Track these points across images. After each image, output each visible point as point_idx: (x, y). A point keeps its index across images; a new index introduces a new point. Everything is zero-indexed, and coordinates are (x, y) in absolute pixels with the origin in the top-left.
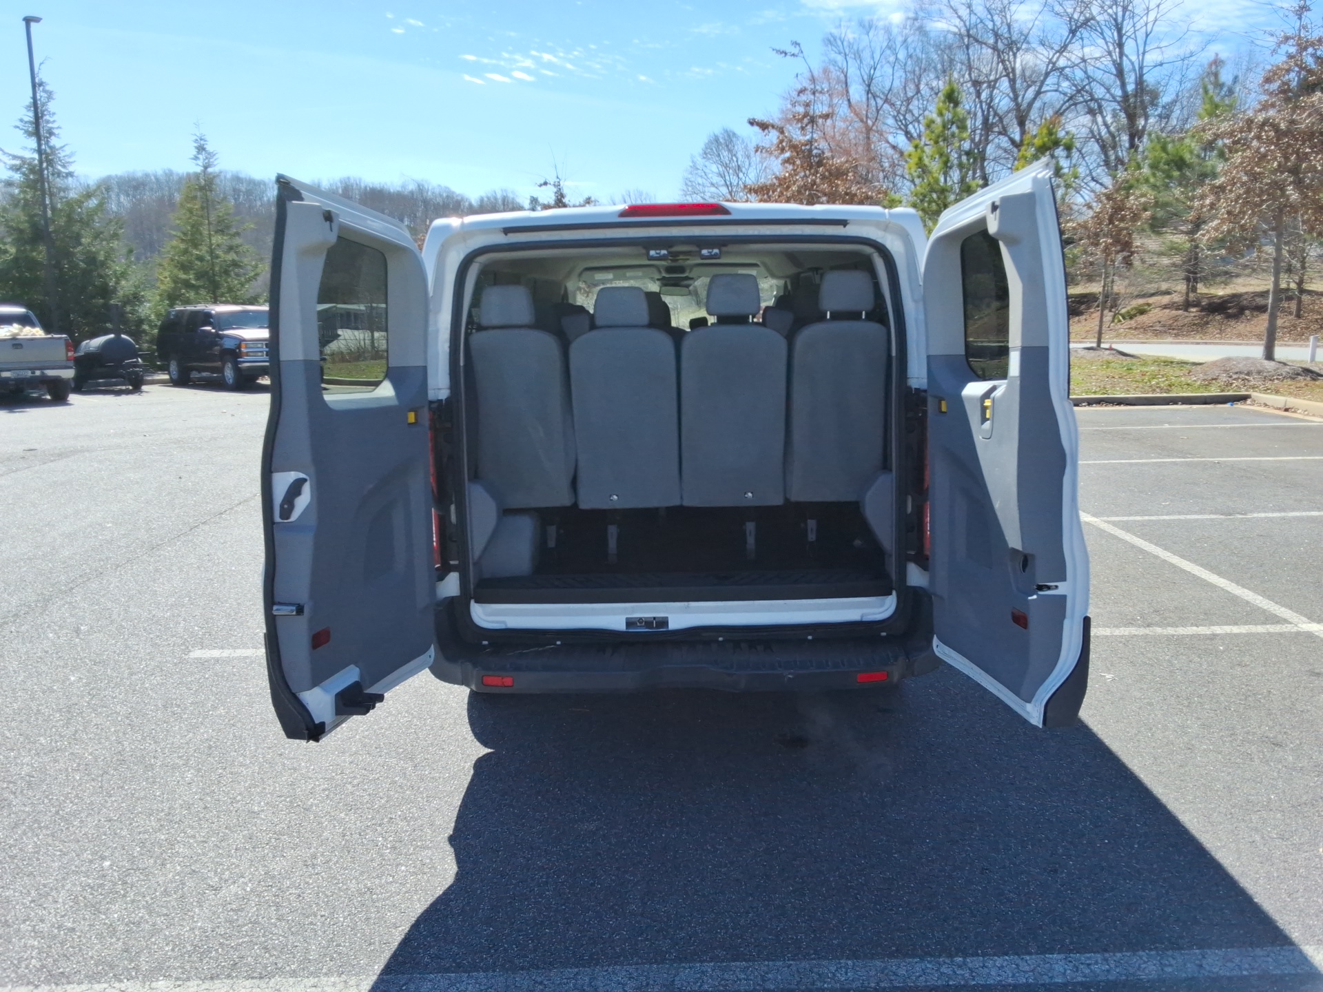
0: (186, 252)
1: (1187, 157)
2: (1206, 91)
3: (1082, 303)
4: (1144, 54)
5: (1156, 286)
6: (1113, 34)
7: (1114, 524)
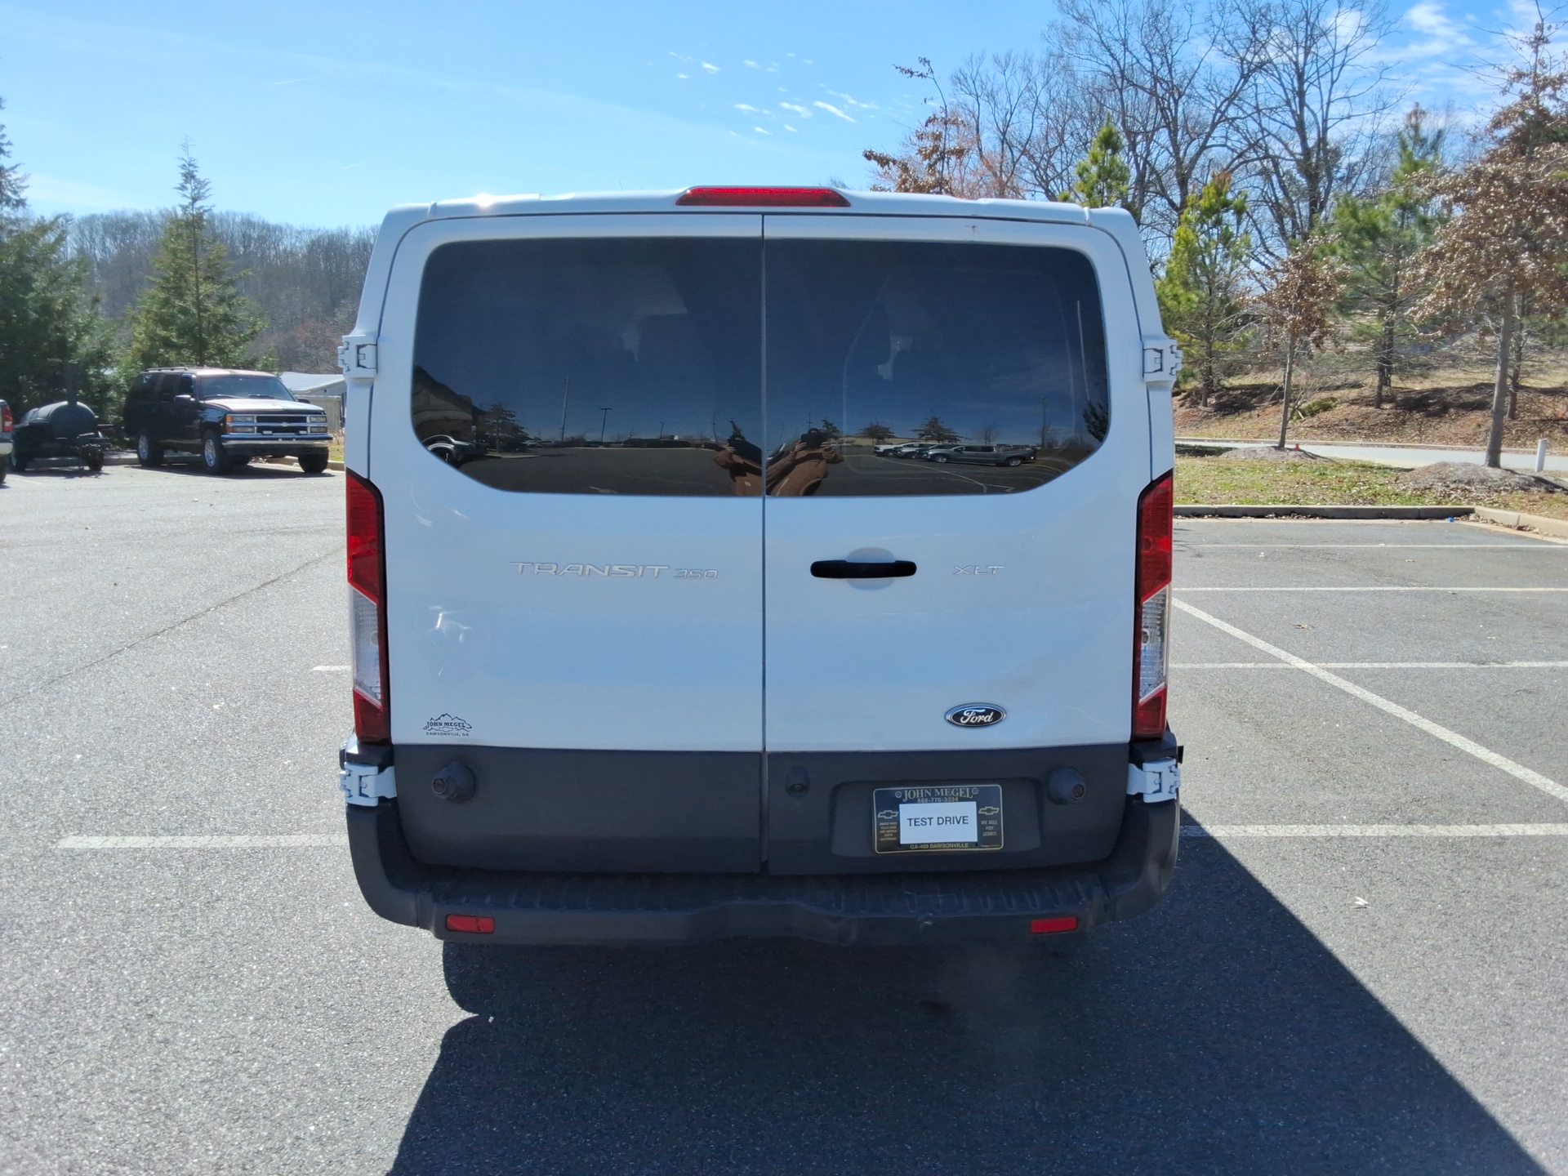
0: (166, 302)
1: (1381, 224)
2: (1404, 147)
3: (1254, 396)
4: (1329, 103)
5: (1342, 377)
6: (1292, 80)
7: (1336, 672)
